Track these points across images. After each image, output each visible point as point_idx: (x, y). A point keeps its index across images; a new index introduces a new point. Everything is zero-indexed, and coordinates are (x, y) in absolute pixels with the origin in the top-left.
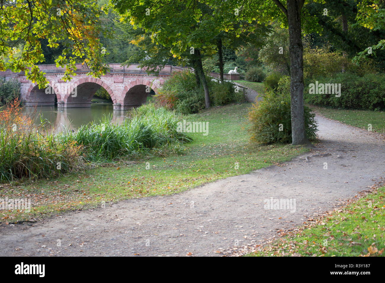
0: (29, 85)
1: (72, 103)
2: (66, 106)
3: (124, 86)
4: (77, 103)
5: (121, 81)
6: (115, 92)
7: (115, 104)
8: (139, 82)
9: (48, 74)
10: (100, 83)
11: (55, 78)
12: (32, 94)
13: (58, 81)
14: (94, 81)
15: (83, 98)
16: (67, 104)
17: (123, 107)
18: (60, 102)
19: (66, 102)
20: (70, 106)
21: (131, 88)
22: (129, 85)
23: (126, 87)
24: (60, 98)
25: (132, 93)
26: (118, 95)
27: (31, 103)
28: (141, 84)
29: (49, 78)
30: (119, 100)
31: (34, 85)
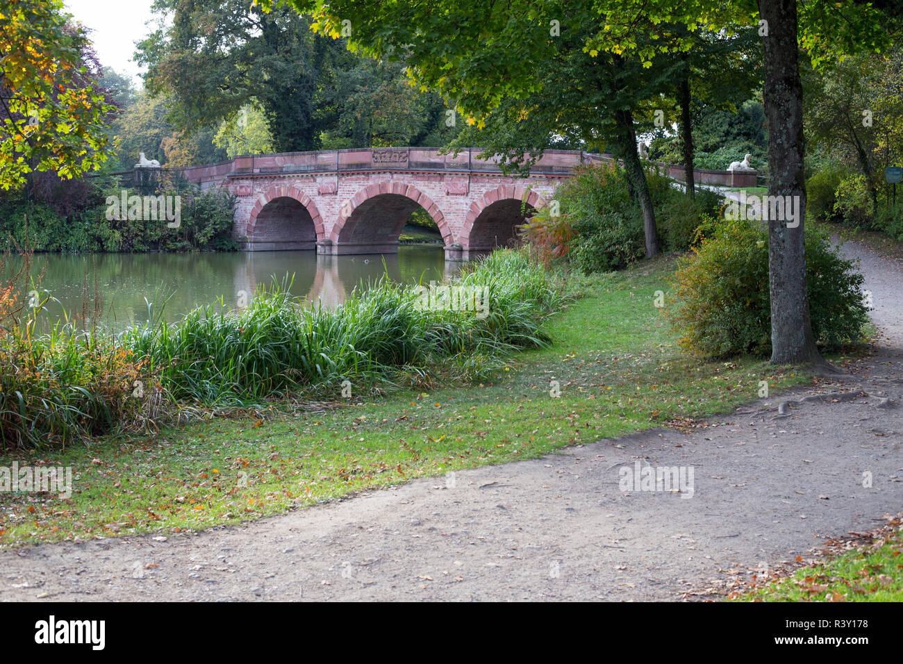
0: (253, 200)
1: (350, 243)
2: (335, 251)
3: (470, 203)
4: (363, 243)
5: (464, 190)
6: (448, 218)
7: (448, 246)
8: (505, 193)
9: (296, 175)
10: (413, 196)
11: (310, 184)
12: (262, 223)
13: (319, 193)
14: (399, 191)
15: (379, 232)
16: (339, 245)
17: (467, 253)
18: (323, 241)
19: (336, 242)
20: (346, 250)
21: (486, 208)
22: (481, 200)
23: (474, 205)
24: (324, 233)
25: (491, 220)
26: (456, 225)
27: (259, 244)
28: (510, 197)
29: (298, 184)
30: (459, 236)
31: (264, 202)
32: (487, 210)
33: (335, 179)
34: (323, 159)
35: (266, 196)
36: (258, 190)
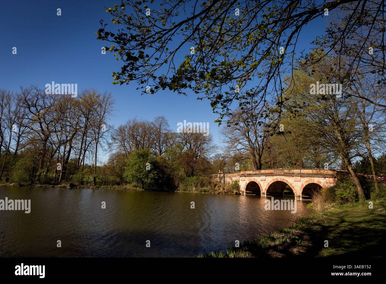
0: (245, 182)
3: (301, 184)
5: (299, 180)
6: (295, 188)
7: (296, 195)
8: (311, 181)
9: (255, 176)
10: (285, 182)
11: (259, 178)
12: (247, 188)
13: (261, 180)
14: (282, 180)
16: (266, 194)
17: (301, 198)
18: (262, 193)
22: (304, 183)
23: (302, 184)
24: (262, 191)
25: (307, 189)
26: (298, 190)
28: (313, 182)
29: (256, 178)
30: (299, 193)
31: (248, 182)
32: (306, 186)
33: (265, 177)
34: (262, 172)
35: (248, 181)
36: (246, 179)
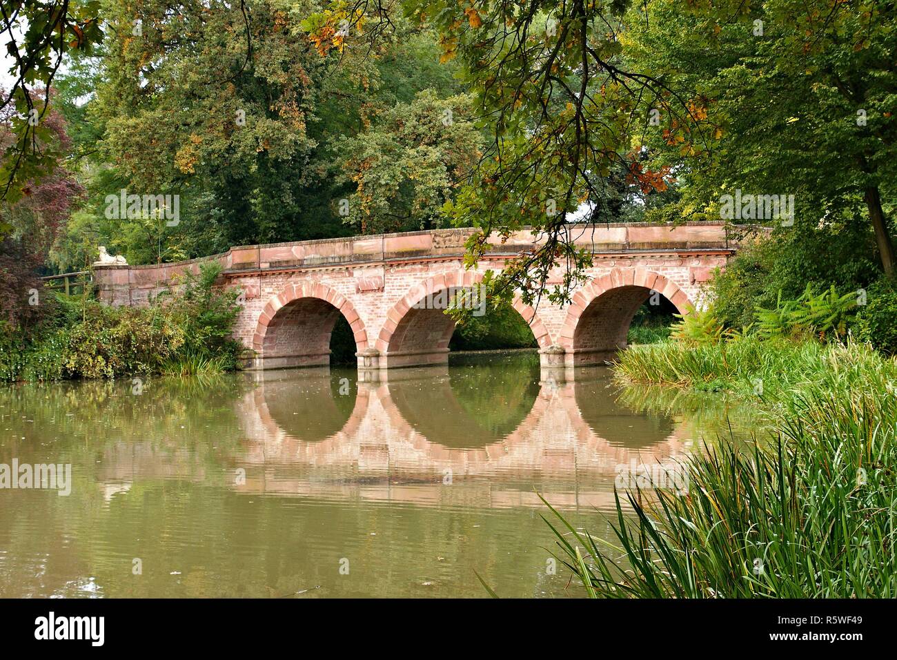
0: (262, 303)
1: (399, 352)
2: (384, 363)
3: (572, 293)
4: (413, 351)
5: (563, 277)
6: (544, 313)
7: (543, 348)
8: (621, 278)
9: (324, 269)
11: (344, 280)
12: (272, 333)
13: (358, 291)
14: (472, 283)
15: (429, 338)
16: (388, 356)
17: (572, 356)
18: (367, 351)
19: (384, 351)
20: (397, 362)
21: (596, 299)
22: (589, 289)
23: (578, 297)
24: (366, 340)
25: (596, 314)
26: (555, 321)
27: (269, 360)
28: (629, 283)
29: (326, 280)
30: (558, 335)
31: (278, 305)
32: (595, 302)
33: (380, 271)
34: (361, 246)
35: (279, 296)
36: (268, 290)
